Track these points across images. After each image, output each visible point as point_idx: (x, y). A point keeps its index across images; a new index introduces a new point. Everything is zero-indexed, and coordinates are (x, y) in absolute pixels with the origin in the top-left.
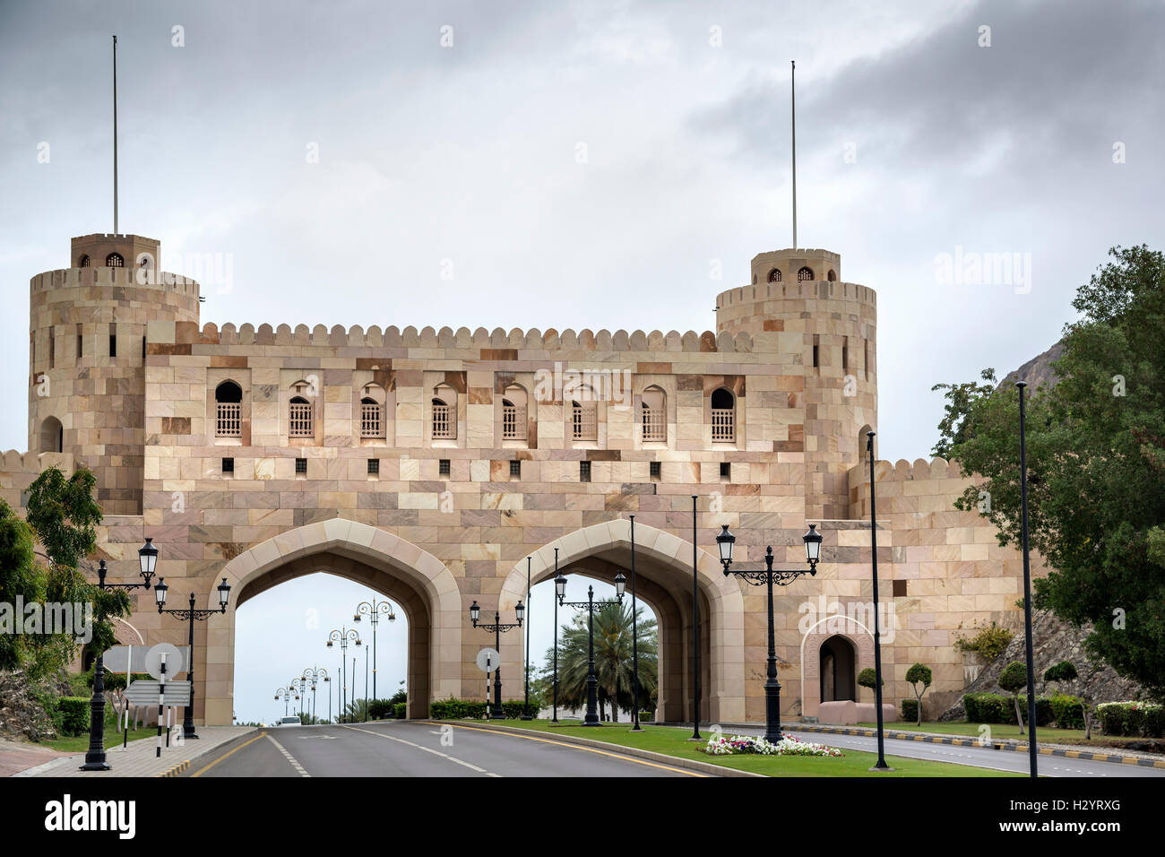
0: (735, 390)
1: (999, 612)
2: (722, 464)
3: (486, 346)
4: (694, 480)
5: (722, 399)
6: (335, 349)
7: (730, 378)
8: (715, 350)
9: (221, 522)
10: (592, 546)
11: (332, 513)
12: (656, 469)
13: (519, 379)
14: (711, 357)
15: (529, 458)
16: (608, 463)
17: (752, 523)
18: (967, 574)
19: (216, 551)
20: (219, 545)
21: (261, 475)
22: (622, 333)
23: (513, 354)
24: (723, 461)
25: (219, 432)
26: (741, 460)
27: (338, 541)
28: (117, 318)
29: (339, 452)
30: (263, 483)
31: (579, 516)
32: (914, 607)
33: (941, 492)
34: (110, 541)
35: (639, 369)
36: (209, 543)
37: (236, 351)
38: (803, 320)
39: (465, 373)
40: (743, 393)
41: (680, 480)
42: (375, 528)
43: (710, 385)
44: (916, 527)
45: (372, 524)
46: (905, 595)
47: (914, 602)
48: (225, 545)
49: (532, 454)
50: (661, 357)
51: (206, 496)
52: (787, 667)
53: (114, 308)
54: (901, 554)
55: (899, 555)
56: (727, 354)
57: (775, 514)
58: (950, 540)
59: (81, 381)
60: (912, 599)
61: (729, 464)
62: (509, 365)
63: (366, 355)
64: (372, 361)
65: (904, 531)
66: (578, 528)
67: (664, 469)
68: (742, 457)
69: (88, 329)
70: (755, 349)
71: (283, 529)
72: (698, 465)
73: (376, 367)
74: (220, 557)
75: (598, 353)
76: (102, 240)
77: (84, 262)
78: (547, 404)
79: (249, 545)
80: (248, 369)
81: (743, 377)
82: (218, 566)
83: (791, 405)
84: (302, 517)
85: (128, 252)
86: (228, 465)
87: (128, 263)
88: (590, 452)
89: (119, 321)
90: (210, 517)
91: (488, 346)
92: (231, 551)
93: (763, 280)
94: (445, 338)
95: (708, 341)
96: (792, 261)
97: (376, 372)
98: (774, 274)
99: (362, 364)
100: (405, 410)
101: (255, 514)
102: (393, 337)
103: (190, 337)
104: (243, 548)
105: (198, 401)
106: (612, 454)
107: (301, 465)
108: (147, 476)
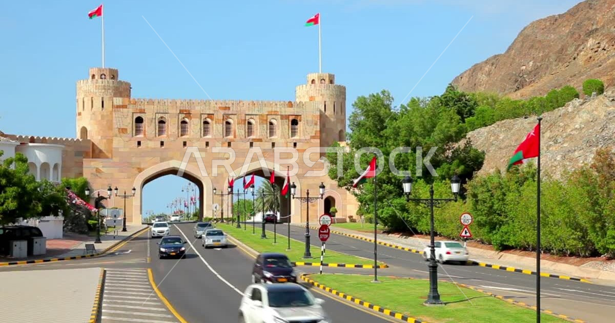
0: (298, 120)
5: (295, 122)
6: (173, 106)
7: (297, 116)
8: (292, 107)
9: (137, 161)
11: (172, 159)
12: (273, 145)
13: (230, 116)
14: (291, 109)
15: (234, 141)
16: (258, 143)
19: (136, 170)
20: (136, 168)
21: (149, 146)
22: (263, 101)
23: (229, 108)
24: (294, 142)
25: (136, 133)
26: (300, 142)
27: (174, 167)
29: (174, 139)
30: (150, 149)
34: (103, 167)
35: (268, 113)
36: (133, 168)
37: (141, 107)
38: (321, 96)
39: (213, 114)
40: (300, 121)
43: (291, 118)
48: (138, 168)
50: (275, 109)
51: (132, 153)
53: (103, 92)
56: (296, 108)
59: (93, 115)
61: (296, 143)
62: (227, 112)
63: (182, 108)
64: (184, 110)
67: (276, 144)
68: (300, 141)
69: (95, 99)
70: (304, 107)
71: (157, 163)
72: (287, 143)
73: (185, 112)
74: (137, 172)
75: (255, 108)
76: (100, 70)
77: (93, 76)
78: (239, 124)
79: (146, 168)
80: (145, 113)
81: (300, 115)
82: (136, 175)
83: (316, 124)
84: (162, 160)
85: (107, 74)
86: (139, 143)
87: (108, 77)
88: (253, 139)
89: (105, 96)
90: (134, 160)
91: (221, 106)
92: (140, 170)
93: (310, 82)
94: (206, 103)
95: (290, 104)
96: (318, 77)
97: (185, 114)
98: (313, 81)
99: (181, 112)
100: (194, 126)
101: (148, 159)
102: (190, 103)
103: (127, 103)
104: (144, 169)
105: (129, 123)
106: (260, 140)
107: (162, 144)
108: (114, 146)
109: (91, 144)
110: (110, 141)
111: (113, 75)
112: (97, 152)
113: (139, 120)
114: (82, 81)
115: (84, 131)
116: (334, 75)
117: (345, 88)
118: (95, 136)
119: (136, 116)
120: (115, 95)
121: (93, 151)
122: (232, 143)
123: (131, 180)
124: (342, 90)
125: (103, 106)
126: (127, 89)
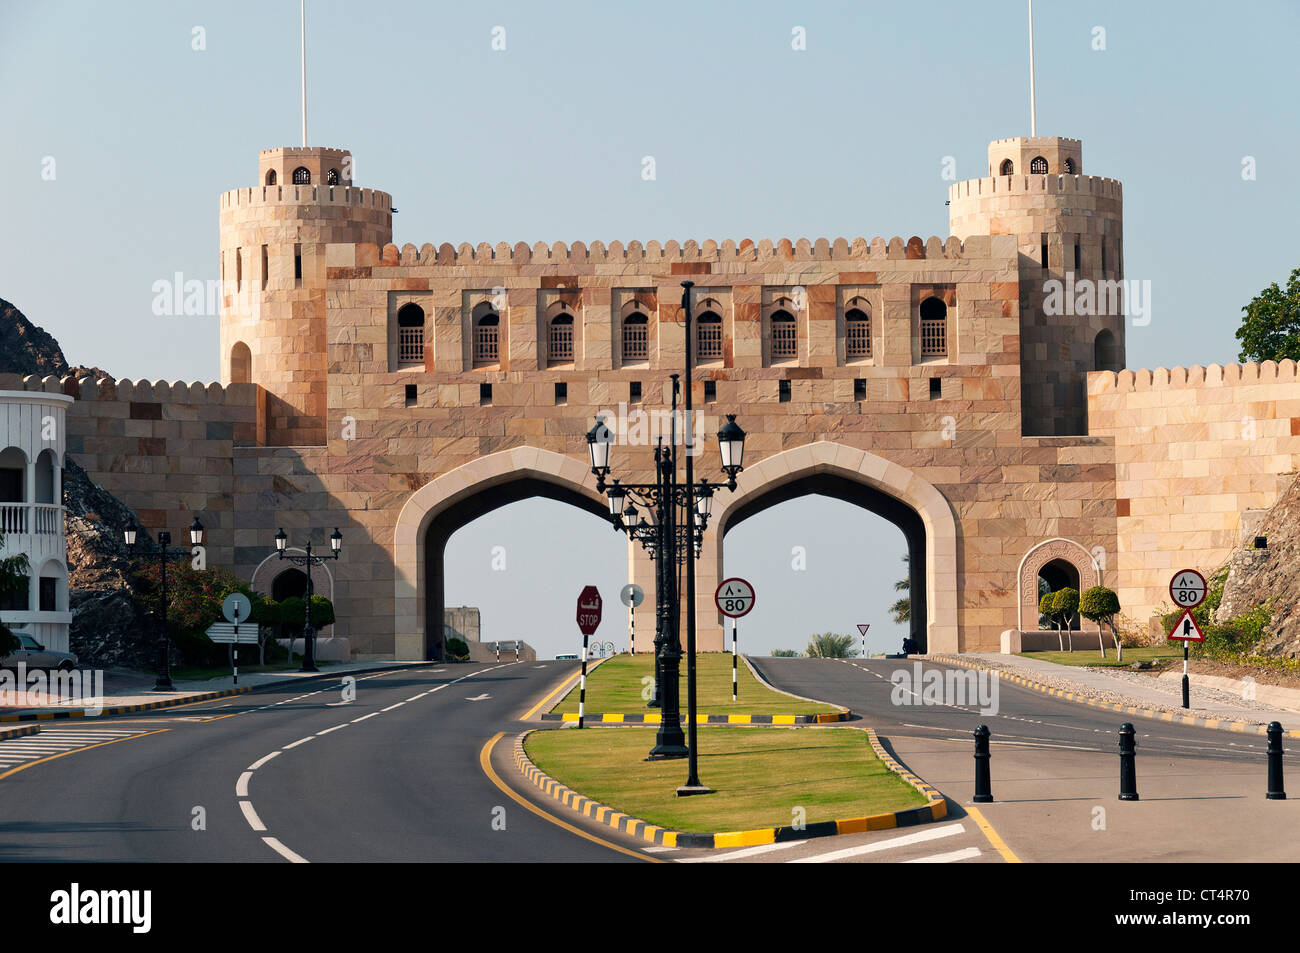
0: (946, 300)
1: (1219, 532)
2: (931, 380)
3: (676, 259)
4: (901, 397)
5: (933, 309)
6: (519, 268)
7: (939, 287)
8: (924, 257)
9: (405, 452)
10: (794, 470)
11: (517, 440)
12: (860, 387)
13: (713, 294)
14: (918, 265)
15: (725, 378)
16: (808, 382)
17: (965, 443)
18: (1190, 492)
19: (402, 482)
20: (404, 476)
21: (444, 400)
22: (822, 242)
23: (706, 268)
24: (932, 376)
25: (402, 358)
26: (952, 376)
27: (524, 470)
28: (302, 237)
29: (525, 376)
30: (447, 410)
31: (779, 439)
32: (1138, 528)
33: (1163, 405)
34: (295, 473)
35: (841, 280)
36: (393, 474)
37: (416, 273)
38: (1031, 217)
39: (654, 290)
40: (953, 303)
41: (888, 397)
42: (563, 455)
43: (921, 295)
44: (1139, 442)
45: (561, 451)
46: (1129, 515)
47: (1138, 523)
48: (410, 476)
49: (728, 374)
50: (865, 266)
51: (389, 425)
52: (1003, 594)
53: (299, 228)
54: (1125, 471)
55: (1122, 473)
56: (937, 261)
57: (989, 432)
58: (1172, 456)
59: (268, 305)
60: (1136, 518)
61: (940, 379)
62: (697, 279)
63: (551, 273)
64: (558, 279)
65: (1127, 446)
66: (777, 451)
67: (869, 387)
68: (953, 371)
69: (274, 250)
70: (965, 255)
71: (467, 457)
72: (907, 381)
73: (561, 286)
74: (406, 487)
75: (797, 265)
76: (289, 154)
77: (271, 177)
78: (743, 320)
79: (434, 475)
80: (430, 292)
81: (954, 286)
82: (403, 497)
83: (1006, 314)
84: (488, 445)
85: (314, 165)
86: (411, 393)
87: (316, 179)
88: (790, 371)
89: (304, 241)
90: (394, 447)
91: (679, 260)
92: (415, 481)
93: (996, 171)
94: (634, 253)
95: (915, 247)
96: (1024, 151)
97: (561, 291)
98: (1006, 167)
99: (548, 284)
100: (593, 330)
101: (440, 443)
102: (579, 253)
103: (370, 260)
104: (427, 478)
105: (377, 326)
106: (813, 373)
107: (486, 391)
108: (330, 405)
109: (263, 397)
110: (318, 389)
111: (333, 170)
112: (282, 423)
113: (411, 317)
114: (234, 193)
115: (241, 356)
116: (1079, 142)
117: (1116, 187)
118: (273, 375)
119: (402, 301)
120: (338, 237)
121: (270, 421)
122: (719, 385)
123: (385, 513)
124: (1107, 194)
125: (298, 274)
126: (378, 214)
